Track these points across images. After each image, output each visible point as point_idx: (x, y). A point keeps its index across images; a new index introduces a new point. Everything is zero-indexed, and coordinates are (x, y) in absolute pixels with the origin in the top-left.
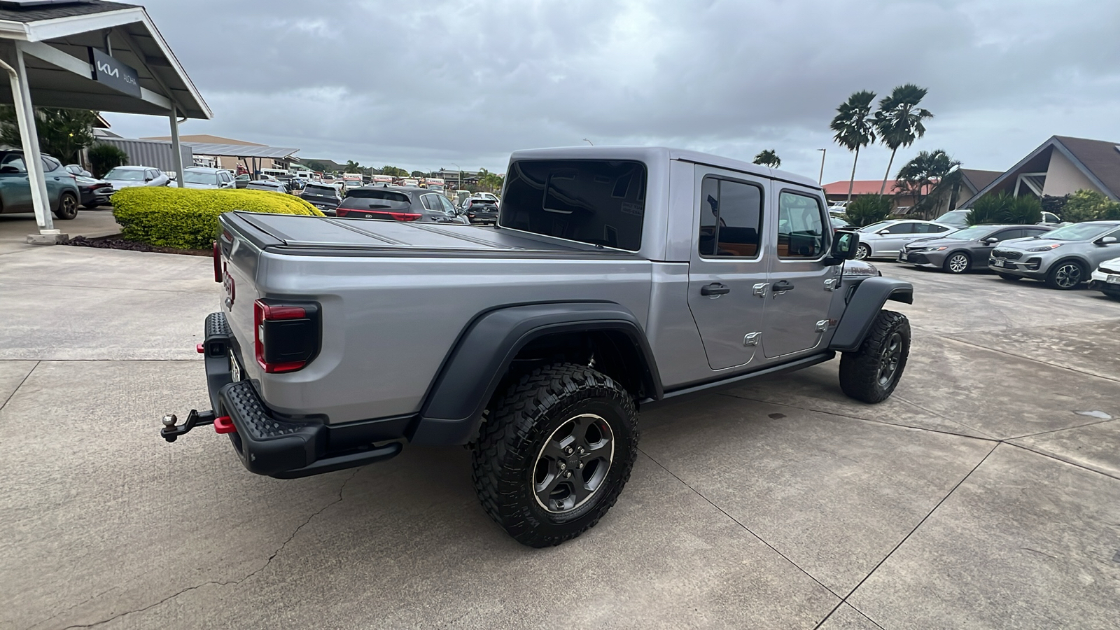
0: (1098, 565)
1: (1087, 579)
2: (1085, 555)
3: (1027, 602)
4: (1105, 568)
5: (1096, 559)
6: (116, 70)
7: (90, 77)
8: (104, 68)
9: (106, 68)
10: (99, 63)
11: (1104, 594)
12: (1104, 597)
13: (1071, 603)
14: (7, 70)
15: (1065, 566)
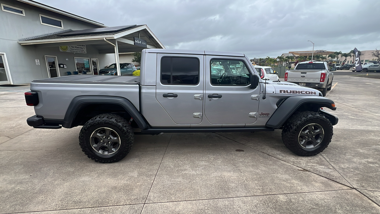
6: (140, 42)
7: (134, 44)
8: (137, 42)
9: (138, 42)
10: (136, 41)
14: (114, 46)
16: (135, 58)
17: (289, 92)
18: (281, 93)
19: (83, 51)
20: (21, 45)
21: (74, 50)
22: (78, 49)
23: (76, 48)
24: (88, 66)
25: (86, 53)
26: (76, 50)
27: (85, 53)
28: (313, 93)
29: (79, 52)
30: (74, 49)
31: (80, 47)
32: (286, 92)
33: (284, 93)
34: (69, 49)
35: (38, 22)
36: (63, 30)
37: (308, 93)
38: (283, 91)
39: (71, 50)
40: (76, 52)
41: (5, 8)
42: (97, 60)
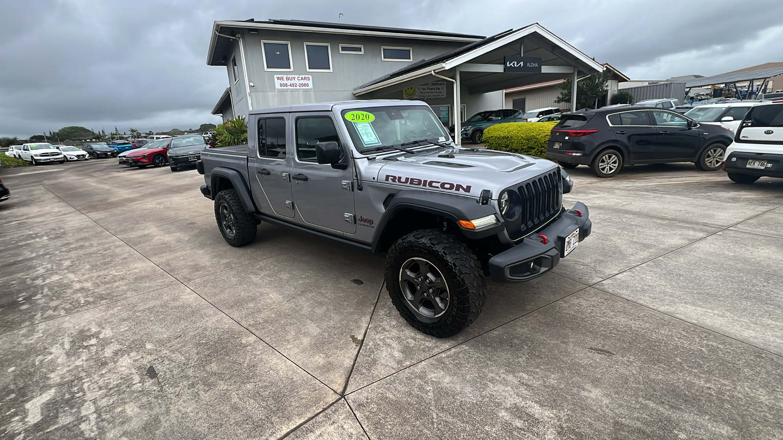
0: (153, 357)
1: (149, 346)
2: (163, 356)
3: (152, 320)
4: (150, 358)
5: (158, 359)
6: (522, 63)
9: (514, 64)
10: (508, 62)
11: (138, 346)
12: (137, 345)
13: (142, 333)
14: (451, 81)
15: (161, 343)
16: (562, 94)
17: (403, 180)
18: (388, 181)
19: (441, 94)
20: (356, 95)
21: (425, 95)
22: (432, 91)
23: (428, 91)
24: (447, 119)
25: (445, 96)
26: (428, 93)
27: (443, 97)
28: (463, 188)
29: (433, 96)
30: (425, 93)
31: (435, 87)
32: (397, 181)
33: (393, 181)
34: (418, 93)
35: (378, 59)
36: (411, 64)
37: (447, 186)
38: (392, 178)
39: (421, 94)
40: (428, 97)
41: (343, 49)
42: (464, 106)
